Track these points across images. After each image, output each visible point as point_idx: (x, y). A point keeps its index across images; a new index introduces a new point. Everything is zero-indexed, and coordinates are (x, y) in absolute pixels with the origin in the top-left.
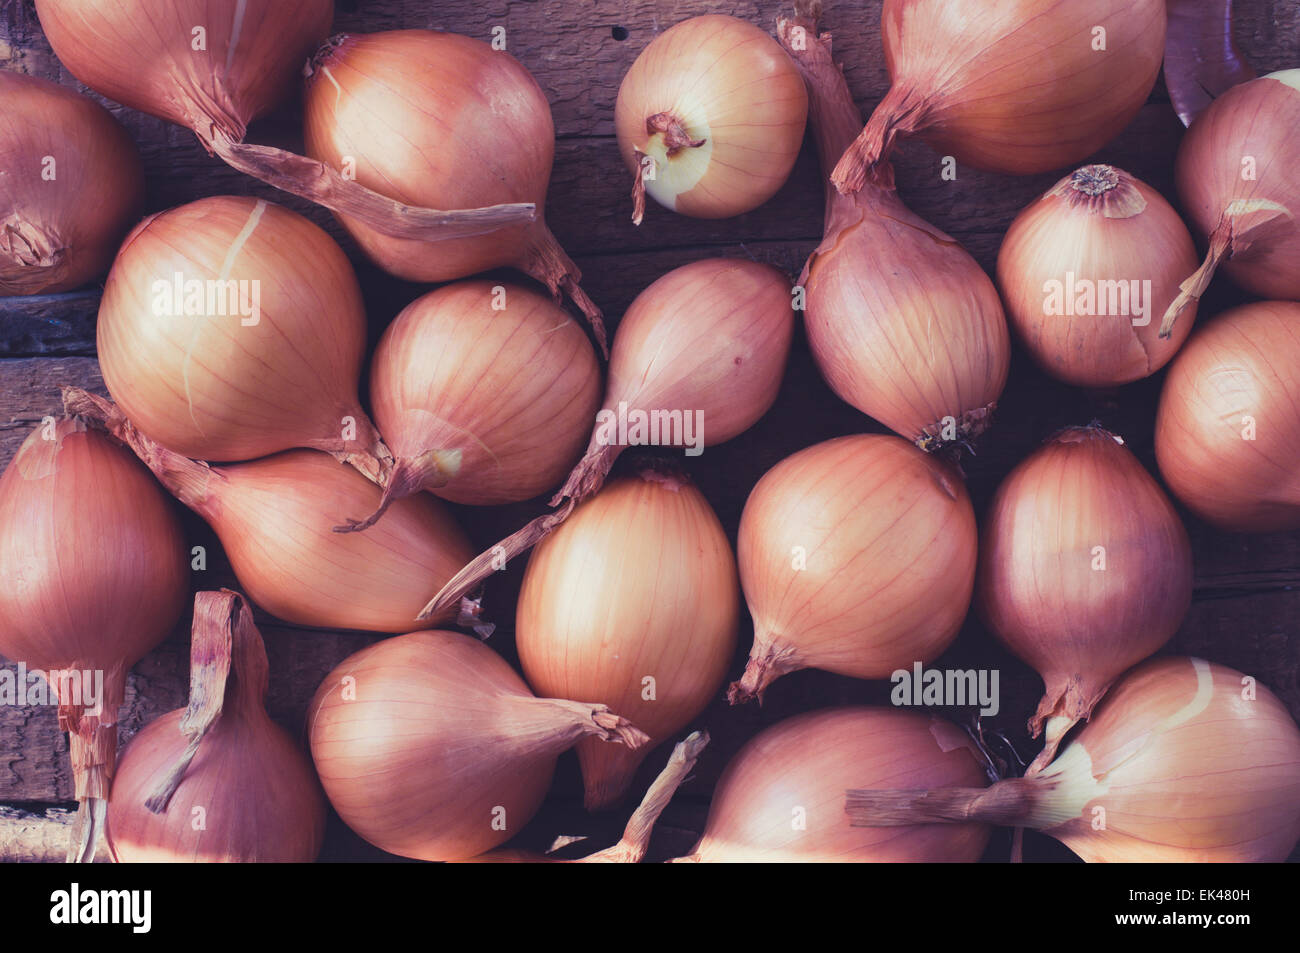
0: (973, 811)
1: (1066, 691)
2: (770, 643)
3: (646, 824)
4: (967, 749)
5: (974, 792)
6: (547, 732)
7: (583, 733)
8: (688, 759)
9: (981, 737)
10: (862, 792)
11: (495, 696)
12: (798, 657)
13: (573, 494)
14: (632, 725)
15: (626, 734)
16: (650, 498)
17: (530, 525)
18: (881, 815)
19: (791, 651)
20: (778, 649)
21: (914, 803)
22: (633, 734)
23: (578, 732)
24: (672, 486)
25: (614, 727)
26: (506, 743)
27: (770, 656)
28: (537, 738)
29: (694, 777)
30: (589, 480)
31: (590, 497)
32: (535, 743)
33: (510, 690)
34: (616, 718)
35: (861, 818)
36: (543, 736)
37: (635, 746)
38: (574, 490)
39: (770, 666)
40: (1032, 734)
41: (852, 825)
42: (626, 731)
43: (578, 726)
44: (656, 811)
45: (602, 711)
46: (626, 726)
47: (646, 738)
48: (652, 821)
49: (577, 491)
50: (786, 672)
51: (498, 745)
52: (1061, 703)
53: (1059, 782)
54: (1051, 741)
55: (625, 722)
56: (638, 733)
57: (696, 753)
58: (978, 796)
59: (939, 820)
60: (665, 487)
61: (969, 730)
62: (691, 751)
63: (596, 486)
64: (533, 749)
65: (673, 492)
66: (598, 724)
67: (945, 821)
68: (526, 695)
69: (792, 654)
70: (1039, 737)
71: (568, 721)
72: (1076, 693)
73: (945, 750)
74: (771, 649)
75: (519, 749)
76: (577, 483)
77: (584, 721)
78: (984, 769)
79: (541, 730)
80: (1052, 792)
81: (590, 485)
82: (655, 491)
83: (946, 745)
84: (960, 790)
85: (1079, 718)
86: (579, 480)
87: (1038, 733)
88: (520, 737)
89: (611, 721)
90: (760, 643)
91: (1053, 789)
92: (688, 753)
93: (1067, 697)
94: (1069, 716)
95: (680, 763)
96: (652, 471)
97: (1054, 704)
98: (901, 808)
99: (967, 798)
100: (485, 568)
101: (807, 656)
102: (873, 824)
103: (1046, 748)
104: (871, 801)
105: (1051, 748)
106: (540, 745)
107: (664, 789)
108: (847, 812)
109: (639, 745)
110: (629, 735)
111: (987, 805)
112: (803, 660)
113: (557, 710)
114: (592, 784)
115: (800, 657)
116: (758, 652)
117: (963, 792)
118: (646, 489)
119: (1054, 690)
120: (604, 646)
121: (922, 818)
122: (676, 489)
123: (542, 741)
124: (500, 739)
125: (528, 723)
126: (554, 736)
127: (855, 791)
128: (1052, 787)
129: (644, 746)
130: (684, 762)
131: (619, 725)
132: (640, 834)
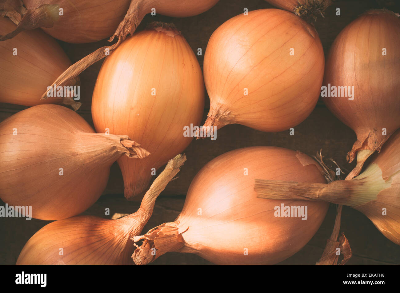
0: (321, 195)
1: (368, 137)
2: (218, 108)
3: (151, 199)
4: (315, 165)
5: (322, 185)
6: (99, 150)
7: (117, 152)
8: (174, 168)
9: (322, 161)
10: (264, 181)
11: (73, 133)
12: (232, 116)
13: (119, 34)
14: (142, 146)
15: (137, 151)
16: (159, 38)
17: (98, 50)
18: (273, 193)
19: (228, 113)
20: (221, 112)
21: (290, 188)
22: (141, 151)
23: (114, 151)
24: (171, 34)
25: (132, 146)
26: (78, 156)
27: (217, 115)
28: (93, 154)
29: (178, 177)
30: (127, 27)
31: (128, 37)
32: (92, 157)
33: (82, 130)
34: (133, 142)
35: (263, 194)
36: (97, 153)
37: (142, 157)
38: (120, 33)
39: (217, 120)
40: (349, 161)
41: (257, 197)
42: (138, 149)
43: (114, 148)
44: (157, 193)
45: (125, 139)
46: (138, 147)
47: (148, 154)
48: (155, 198)
49: (122, 33)
50: (226, 124)
51: (73, 157)
52: (365, 143)
53: (365, 182)
54: (360, 162)
55: (137, 144)
56: (144, 151)
57: (179, 166)
58: (324, 187)
59: (304, 198)
60: (167, 34)
61: (315, 158)
62: (176, 164)
63: (132, 30)
64: (92, 160)
65: (171, 37)
66: (123, 146)
67: (306, 199)
68: (90, 132)
69: (229, 114)
70: (353, 162)
71: (109, 145)
72: (374, 138)
73: (304, 165)
74: (218, 111)
75: (84, 160)
76: (121, 28)
77: (117, 145)
78: (323, 176)
79: (95, 150)
80: (362, 186)
81: (128, 30)
82: (162, 36)
83: (304, 162)
84: (314, 184)
85: (374, 150)
86: (122, 27)
87: (352, 160)
88: (85, 153)
89: (129, 144)
90: (213, 109)
91: (362, 185)
92: (175, 165)
93: (369, 140)
94: (370, 149)
95: (170, 169)
96: (162, 28)
97: (362, 143)
98: (284, 190)
99: (318, 188)
100: (75, 72)
101: (237, 115)
102: (268, 197)
103: (357, 166)
104: (268, 185)
105: (359, 166)
106: (94, 158)
107: (161, 182)
108: (255, 190)
109: (144, 157)
110: (139, 151)
111: (328, 192)
112: (234, 118)
113: (103, 139)
114: (127, 184)
115: (233, 116)
116: (212, 113)
117: (316, 185)
118: (157, 35)
119: (361, 136)
120: (132, 109)
121: (294, 197)
122: (173, 36)
123: (96, 156)
124: (74, 154)
125: (89, 146)
126: (102, 153)
127: (260, 180)
128: (362, 184)
129: (147, 158)
130: (172, 169)
131: (134, 146)
132: (148, 205)
